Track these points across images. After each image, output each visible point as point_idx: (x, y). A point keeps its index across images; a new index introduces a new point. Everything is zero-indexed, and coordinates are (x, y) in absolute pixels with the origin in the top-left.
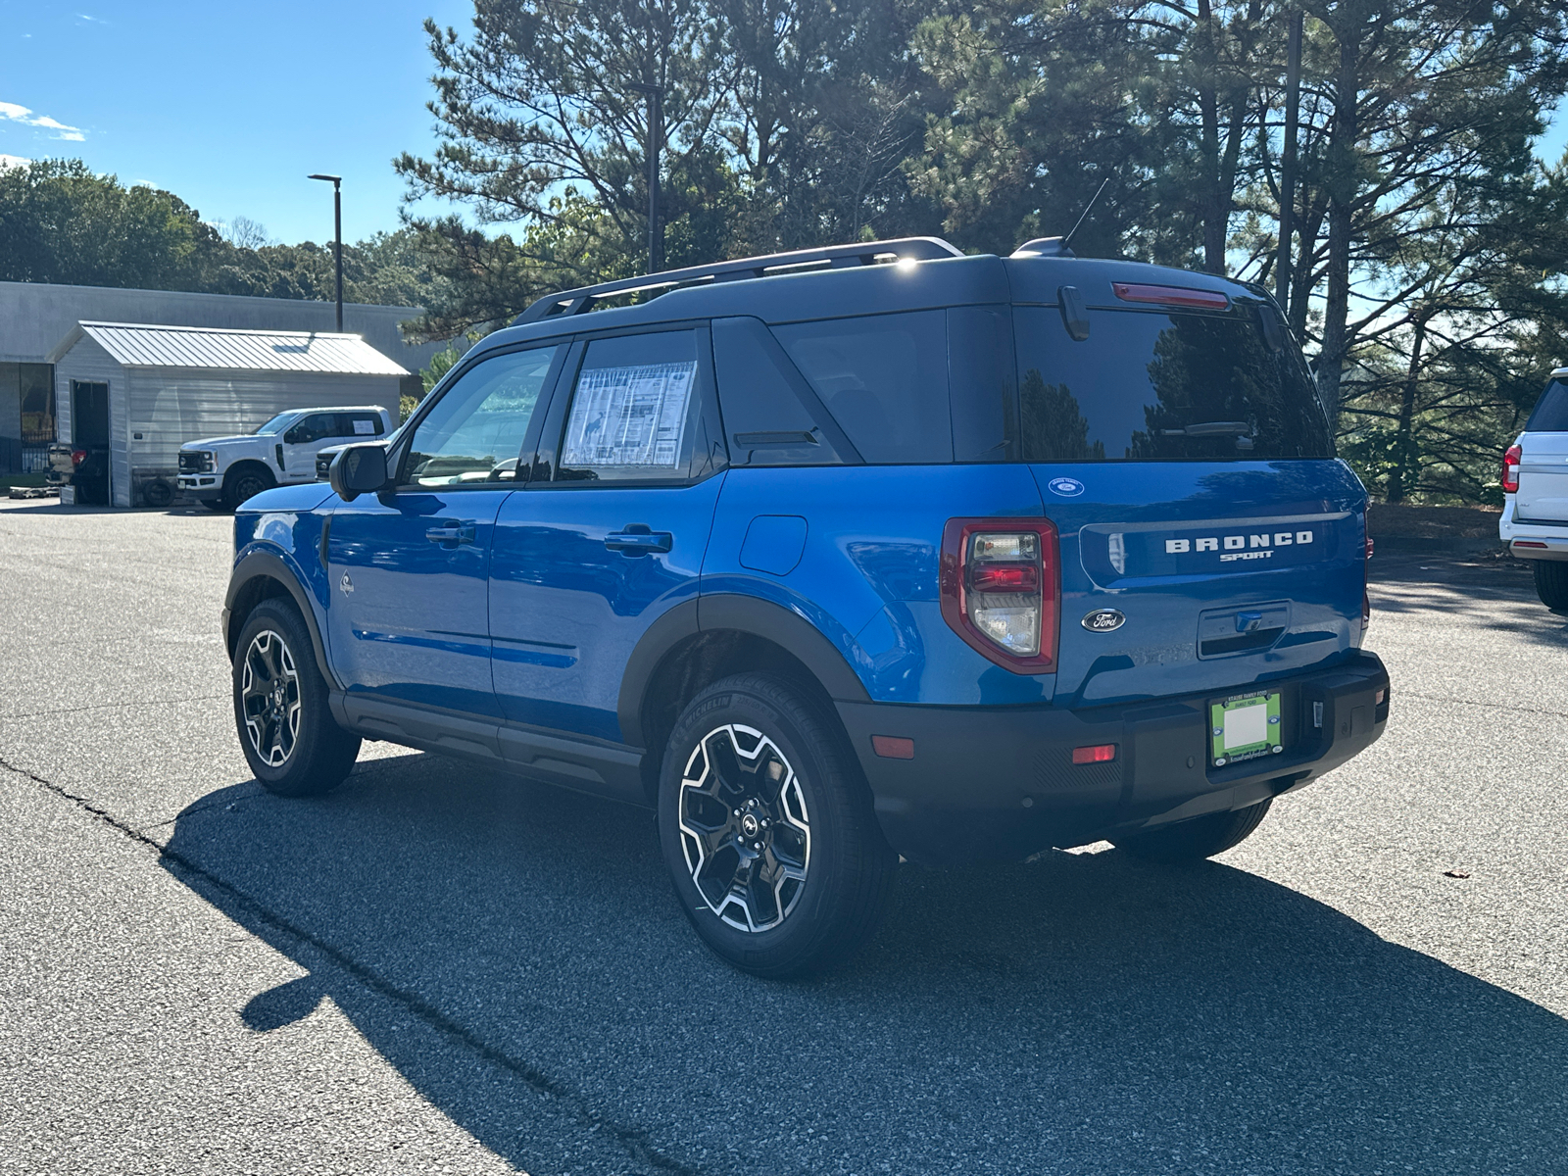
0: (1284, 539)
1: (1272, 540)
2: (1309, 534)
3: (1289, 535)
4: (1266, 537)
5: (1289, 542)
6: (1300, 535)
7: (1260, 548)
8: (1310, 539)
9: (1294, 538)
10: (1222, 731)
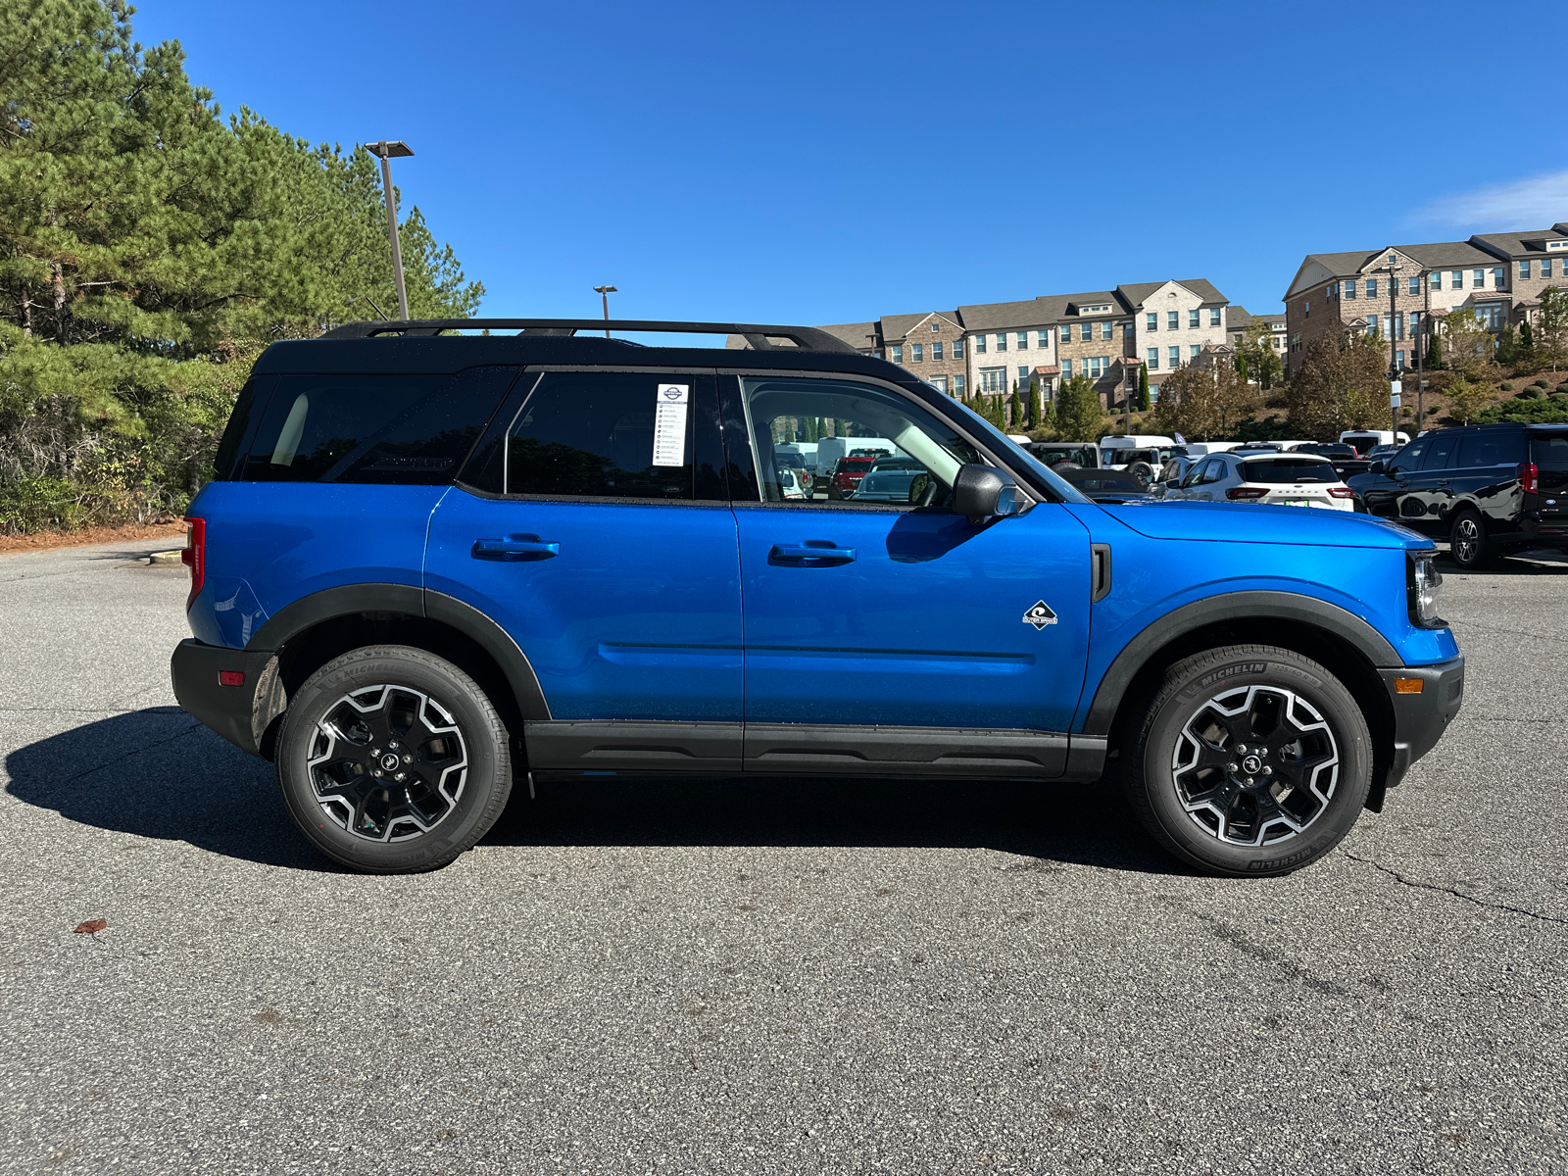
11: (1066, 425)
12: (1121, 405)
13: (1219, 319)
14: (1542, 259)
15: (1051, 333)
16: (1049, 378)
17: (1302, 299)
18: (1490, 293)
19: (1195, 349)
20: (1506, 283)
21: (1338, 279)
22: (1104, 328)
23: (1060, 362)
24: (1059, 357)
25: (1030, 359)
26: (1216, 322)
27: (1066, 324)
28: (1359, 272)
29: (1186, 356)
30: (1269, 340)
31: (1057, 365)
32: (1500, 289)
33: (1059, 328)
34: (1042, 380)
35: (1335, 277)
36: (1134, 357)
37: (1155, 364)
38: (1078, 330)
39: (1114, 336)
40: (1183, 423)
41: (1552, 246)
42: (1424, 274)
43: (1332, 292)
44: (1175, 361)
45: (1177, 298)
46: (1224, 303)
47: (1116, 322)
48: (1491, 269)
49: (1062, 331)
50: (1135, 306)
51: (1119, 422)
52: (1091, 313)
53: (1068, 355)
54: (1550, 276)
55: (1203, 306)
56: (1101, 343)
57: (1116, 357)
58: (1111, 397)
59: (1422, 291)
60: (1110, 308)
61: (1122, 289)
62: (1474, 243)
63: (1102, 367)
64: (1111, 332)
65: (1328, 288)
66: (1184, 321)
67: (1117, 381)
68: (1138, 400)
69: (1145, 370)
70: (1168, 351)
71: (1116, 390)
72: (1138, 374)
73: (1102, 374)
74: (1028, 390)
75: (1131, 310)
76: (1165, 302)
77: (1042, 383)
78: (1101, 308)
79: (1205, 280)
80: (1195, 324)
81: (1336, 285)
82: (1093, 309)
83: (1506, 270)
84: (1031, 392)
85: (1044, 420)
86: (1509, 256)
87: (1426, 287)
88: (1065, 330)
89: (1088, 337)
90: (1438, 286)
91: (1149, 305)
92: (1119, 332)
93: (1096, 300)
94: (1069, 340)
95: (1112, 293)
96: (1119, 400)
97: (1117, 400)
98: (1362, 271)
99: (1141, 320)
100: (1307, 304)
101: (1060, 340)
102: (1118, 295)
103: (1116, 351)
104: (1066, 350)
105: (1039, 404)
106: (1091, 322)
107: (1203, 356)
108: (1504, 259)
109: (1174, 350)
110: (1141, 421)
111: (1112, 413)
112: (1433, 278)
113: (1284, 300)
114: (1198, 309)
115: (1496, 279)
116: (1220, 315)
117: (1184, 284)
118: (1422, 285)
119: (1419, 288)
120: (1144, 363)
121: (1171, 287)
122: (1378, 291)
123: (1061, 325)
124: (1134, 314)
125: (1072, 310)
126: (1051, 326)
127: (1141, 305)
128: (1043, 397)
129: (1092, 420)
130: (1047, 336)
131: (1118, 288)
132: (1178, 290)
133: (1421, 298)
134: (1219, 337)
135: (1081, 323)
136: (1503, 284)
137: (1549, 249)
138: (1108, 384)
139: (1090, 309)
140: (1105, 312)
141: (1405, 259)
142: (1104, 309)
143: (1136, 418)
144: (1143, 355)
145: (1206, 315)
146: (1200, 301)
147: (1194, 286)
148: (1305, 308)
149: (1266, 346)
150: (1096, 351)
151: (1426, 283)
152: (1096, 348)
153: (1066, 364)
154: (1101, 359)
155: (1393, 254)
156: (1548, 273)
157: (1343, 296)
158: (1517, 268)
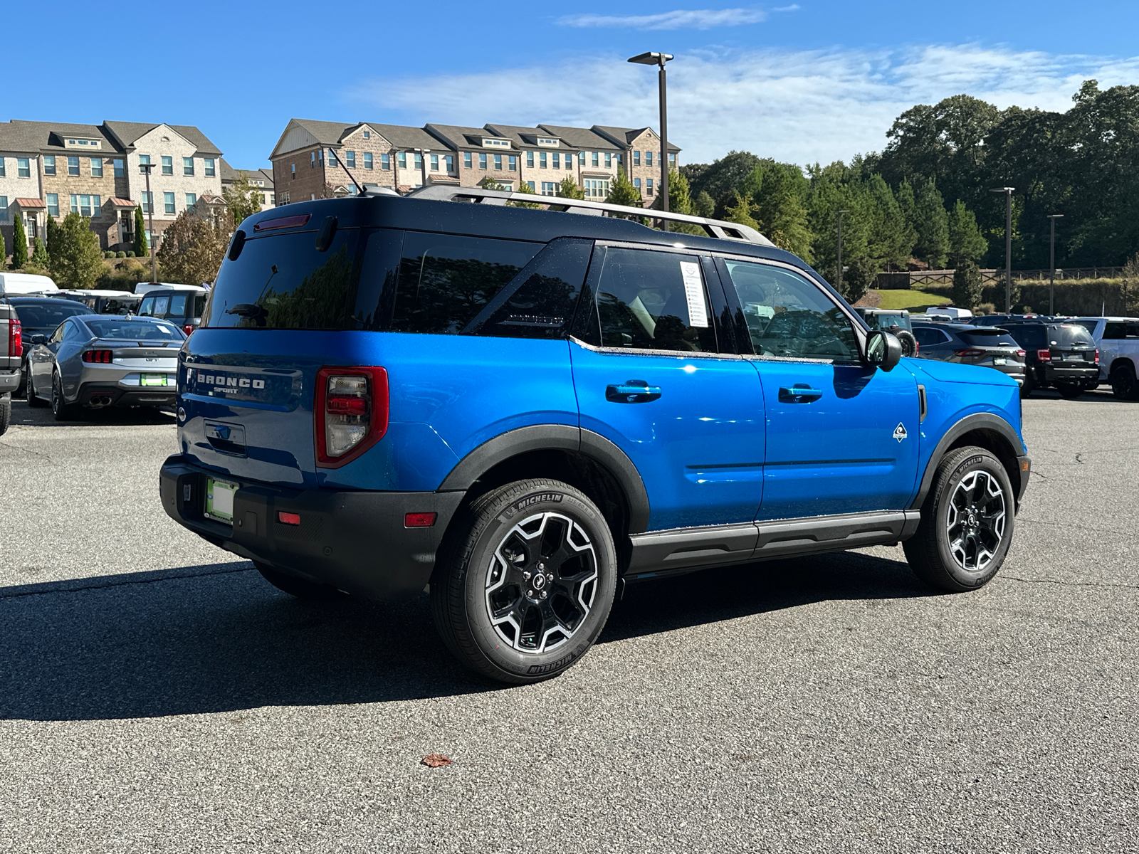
0: (244, 383)
1: (238, 382)
2: (262, 383)
3: (248, 381)
4: (235, 380)
5: (248, 386)
6: (255, 382)
7: (231, 387)
8: (262, 386)
9: (251, 384)
10: (212, 498)
11: (62, 266)
12: (116, 248)
13: (213, 170)
14: (480, 153)
15: (33, 163)
16: (33, 212)
17: (288, 159)
18: (443, 176)
19: (190, 198)
20: (455, 169)
21: (322, 146)
22: (94, 164)
23: (44, 195)
24: (44, 190)
25: (9, 189)
26: (211, 173)
27: (51, 154)
28: (339, 142)
29: (182, 205)
30: (257, 196)
31: (41, 198)
32: (452, 174)
33: (42, 157)
34: (25, 214)
35: (319, 144)
36: (128, 198)
37: (150, 209)
38: (63, 163)
39: (104, 174)
40: (190, 273)
41: (487, 142)
42: (393, 152)
43: (317, 157)
44: (171, 208)
45: (171, 143)
46: (218, 155)
47: (107, 159)
48: (443, 156)
49: (45, 162)
50: (127, 144)
51: (118, 266)
52: (77, 146)
53: (54, 189)
54: (486, 168)
55: (197, 154)
56: (91, 180)
57: (107, 197)
58: (104, 238)
59: (392, 167)
60: (99, 143)
61: (109, 125)
62: (428, 129)
63: (92, 206)
64: (102, 169)
65: (313, 153)
66: (179, 168)
67: (110, 222)
68: (134, 243)
69: (141, 214)
70: (163, 196)
71: (110, 232)
72: (133, 218)
73: (93, 213)
74: (12, 223)
75: (122, 151)
76: (158, 145)
77: (25, 217)
78: (89, 142)
79: (195, 127)
80: (190, 172)
81: (320, 151)
82: (80, 143)
83: (455, 158)
84: (15, 226)
85: (33, 258)
86: (456, 146)
87: (395, 164)
88: (49, 161)
89: (75, 171)
90: (404, 165)
91: (142, 145)
92: (110, 171)
93: (84, 135)
94: (55, 173)
95: (98, 127)
96: (113, 243)
97: (111, 243)
98: (343, 141)
99: (133, 161)
100: (293, 165)
101: (43, 171)
102: (104, 130)
103: (107, 191)
104: (50, 183)
105: (25, 240)
106: (78, 156)
107: (199, 206)
108: (453, 149)
109: (169, 196)
110: (141, 267)
111: (107, 256)
112: (399, 157)
113: (270, 159)
114: (192, 158)
115: (448, 165)
116: (214, 166)
117: (175, 128)
118: (392, 162)
119: (389, 164)
120: (140, 207)
121: (163, 130)
122: (356, 163)
123: (44, 155)
124: (126, 153)
125: (55, 140)
126: (34, 154)
127: (132, 145)
128: (27, 231)
129: (92, 262)
130: (28, 165)
131: (104, 123)
132: (171, 134)
133: (391, 173)
134: (214, 187)
135: (68, 156)
136: (453, 170)
137: (485, 145)
138: (100, 224)
139: (76, 142)
140: (94, 148)
141: (377, 136)
142: (92, 144)
143: (136, 263)
144: (137, 198)
145: (200, 164)
146: (193, 150)
147: (188, 133)
148: (291, 169)
149: (255, 202)
150: (85, 188)
151: (394, 161)
152: (86, 183)
153: (52, 198)
154: (91, 197)
155: (367, 130)
156: (484, 165)
157: (327, 163)
158: (463, 157)
